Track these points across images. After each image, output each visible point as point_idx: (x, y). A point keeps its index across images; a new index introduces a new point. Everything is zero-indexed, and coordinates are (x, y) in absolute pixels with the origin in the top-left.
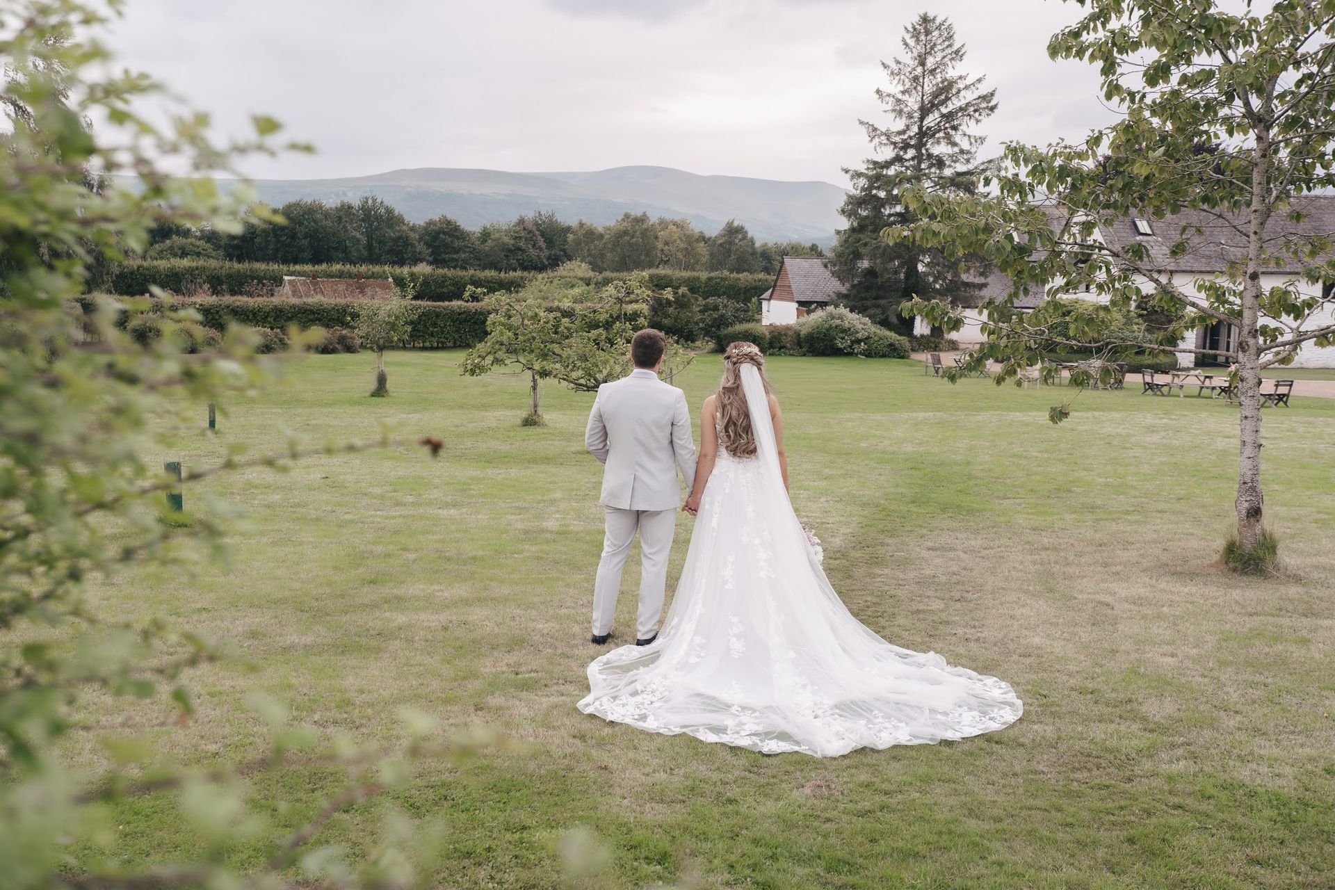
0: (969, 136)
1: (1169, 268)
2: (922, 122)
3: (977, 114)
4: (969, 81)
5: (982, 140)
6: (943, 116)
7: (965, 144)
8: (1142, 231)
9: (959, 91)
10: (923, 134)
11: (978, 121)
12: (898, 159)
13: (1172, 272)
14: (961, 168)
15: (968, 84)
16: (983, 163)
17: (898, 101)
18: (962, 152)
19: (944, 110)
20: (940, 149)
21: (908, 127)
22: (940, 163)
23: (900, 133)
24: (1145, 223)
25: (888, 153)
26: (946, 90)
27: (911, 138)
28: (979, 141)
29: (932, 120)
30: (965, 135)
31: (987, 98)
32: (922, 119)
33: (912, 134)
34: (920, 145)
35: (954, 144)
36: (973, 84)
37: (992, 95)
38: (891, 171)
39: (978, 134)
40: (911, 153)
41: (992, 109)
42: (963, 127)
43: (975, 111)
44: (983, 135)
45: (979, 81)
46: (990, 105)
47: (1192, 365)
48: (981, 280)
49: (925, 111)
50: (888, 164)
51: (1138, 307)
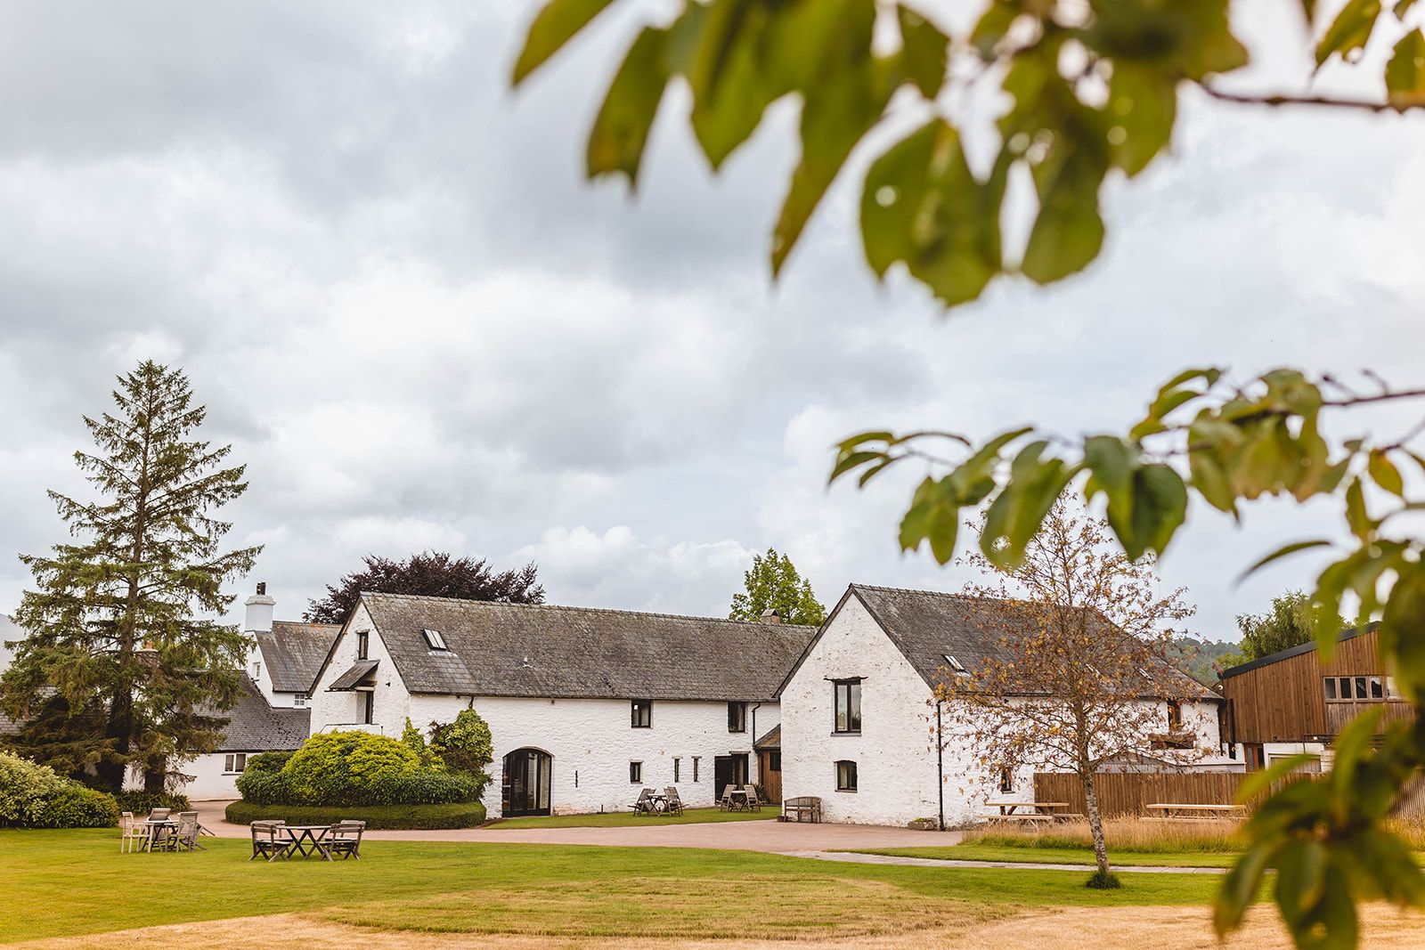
0: (208, 521)
1: (470, 691)
2: (144, 498)
3: (219, 495)
4: (208, 451)
5: (226, 528)
6: (170, 493)
7: (201, 531)
8: (434, 645)
9: (195, 463)
10: (145, 516)
11: (219, 503)
12: (104, 547)
13: (473, 696)
14: (194, 560)
15: (207, 455)
16: (227, 557)
17: (109, 469)
18: (197, 539)
19: (173, 486)
20: (165, 535)
21: (122, 504)
22: (166, 554)
23: (108, 510)
24: (437, 635)
25: (89, 537)
26: (175, 461)
27: (125, 519)
28: (221, 529)
29: (156, 497)
30: (202, 519)
31: (233, 474)
32: (143, 495)
33: (127, 514)
34: (138, 531)
35: (186, 529)
36: (213, 456)
37: (240, 471)
38: (96, 561)
39: (220, 520)
40: (124, 541)
41: (239, 489)
42: (201, 510)
43: (217, 490)
44: (228, 521)
45: (222, 452)
46: (236, 483)
47: (499, 816)
48: (218, 714)
49: (147, 484)
50: (91, 552)
51: (435, 741)
